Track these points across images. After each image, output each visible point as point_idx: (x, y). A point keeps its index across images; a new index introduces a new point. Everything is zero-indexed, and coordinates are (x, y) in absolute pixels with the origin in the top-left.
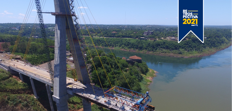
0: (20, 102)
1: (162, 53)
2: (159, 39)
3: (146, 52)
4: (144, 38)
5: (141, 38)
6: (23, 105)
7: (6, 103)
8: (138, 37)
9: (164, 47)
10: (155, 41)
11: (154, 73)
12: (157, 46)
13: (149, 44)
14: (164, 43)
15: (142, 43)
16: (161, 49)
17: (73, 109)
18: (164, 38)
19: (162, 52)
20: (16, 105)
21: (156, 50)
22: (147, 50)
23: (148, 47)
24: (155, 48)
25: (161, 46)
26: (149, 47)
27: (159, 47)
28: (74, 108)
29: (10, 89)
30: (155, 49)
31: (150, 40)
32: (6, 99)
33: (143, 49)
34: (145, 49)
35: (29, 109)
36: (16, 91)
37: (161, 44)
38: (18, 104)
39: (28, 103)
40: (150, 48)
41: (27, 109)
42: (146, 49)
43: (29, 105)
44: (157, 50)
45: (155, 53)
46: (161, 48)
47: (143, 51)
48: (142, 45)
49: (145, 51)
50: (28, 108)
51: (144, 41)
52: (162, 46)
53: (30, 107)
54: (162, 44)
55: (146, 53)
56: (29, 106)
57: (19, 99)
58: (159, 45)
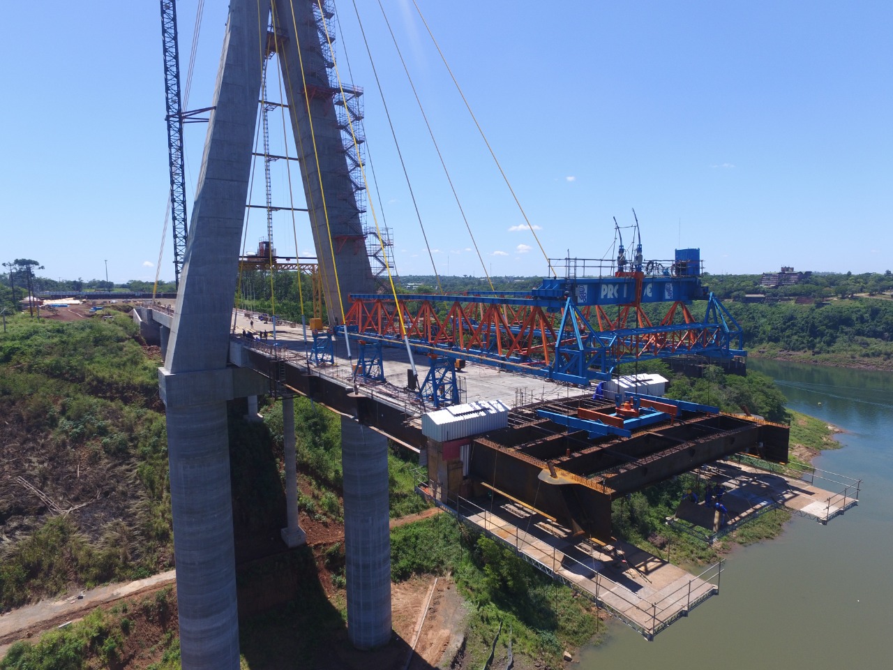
0: (103, 431)
1: (866, 359)
2: (843, 298)
3: (772, 352)
4: (762, 296)
5: (747, 296)
6: (105, 446)
7: (47, 424)
8: (731, 292)
9: (879, 329)
10: (820, 305)
11: (827, 433)
12: (835, 327)
13: (792, 318)
14: (875, 313)
15: (753, 318)
16: (859, 338)
17: (324, 518)
18: (871, 295)
19: (867, 355)
20: (79, 440)
21: (829, 344)
22: (782, 343)
23: (783, 330)
24: (822, 335)
25: (858, 326)
26: (788, 332)
27: (847, 329)
28: (332, 511)
29: (97, 379)
30: (827, 338)
31: (792, 303)
32: (57, 408)
33: (761, 341)
34: (770, 339)
35: (124, 467)
36: (117, 389)
37: (854, 317)
38: (88, 439)
39: (132, 440)
40: (795, 337)
41: (115, 466)
42: (776, 340)
43: (132, 452)
44: (835, 346)
45: (828, 356)
46: (859, 333)
47: (760, 348)
48: (752, 324)
49: (771, 348)
50: (121, 464)
51: (763, 307)
52: (866, 328)
53: (133, 460)
54: (861, 319)
55: (775, 356)
56: (129, 456)
57: (106, 418)
58: (847, 321)
